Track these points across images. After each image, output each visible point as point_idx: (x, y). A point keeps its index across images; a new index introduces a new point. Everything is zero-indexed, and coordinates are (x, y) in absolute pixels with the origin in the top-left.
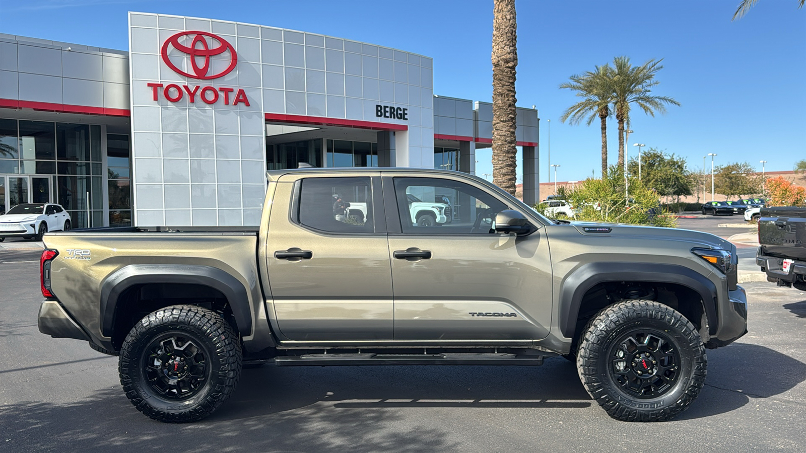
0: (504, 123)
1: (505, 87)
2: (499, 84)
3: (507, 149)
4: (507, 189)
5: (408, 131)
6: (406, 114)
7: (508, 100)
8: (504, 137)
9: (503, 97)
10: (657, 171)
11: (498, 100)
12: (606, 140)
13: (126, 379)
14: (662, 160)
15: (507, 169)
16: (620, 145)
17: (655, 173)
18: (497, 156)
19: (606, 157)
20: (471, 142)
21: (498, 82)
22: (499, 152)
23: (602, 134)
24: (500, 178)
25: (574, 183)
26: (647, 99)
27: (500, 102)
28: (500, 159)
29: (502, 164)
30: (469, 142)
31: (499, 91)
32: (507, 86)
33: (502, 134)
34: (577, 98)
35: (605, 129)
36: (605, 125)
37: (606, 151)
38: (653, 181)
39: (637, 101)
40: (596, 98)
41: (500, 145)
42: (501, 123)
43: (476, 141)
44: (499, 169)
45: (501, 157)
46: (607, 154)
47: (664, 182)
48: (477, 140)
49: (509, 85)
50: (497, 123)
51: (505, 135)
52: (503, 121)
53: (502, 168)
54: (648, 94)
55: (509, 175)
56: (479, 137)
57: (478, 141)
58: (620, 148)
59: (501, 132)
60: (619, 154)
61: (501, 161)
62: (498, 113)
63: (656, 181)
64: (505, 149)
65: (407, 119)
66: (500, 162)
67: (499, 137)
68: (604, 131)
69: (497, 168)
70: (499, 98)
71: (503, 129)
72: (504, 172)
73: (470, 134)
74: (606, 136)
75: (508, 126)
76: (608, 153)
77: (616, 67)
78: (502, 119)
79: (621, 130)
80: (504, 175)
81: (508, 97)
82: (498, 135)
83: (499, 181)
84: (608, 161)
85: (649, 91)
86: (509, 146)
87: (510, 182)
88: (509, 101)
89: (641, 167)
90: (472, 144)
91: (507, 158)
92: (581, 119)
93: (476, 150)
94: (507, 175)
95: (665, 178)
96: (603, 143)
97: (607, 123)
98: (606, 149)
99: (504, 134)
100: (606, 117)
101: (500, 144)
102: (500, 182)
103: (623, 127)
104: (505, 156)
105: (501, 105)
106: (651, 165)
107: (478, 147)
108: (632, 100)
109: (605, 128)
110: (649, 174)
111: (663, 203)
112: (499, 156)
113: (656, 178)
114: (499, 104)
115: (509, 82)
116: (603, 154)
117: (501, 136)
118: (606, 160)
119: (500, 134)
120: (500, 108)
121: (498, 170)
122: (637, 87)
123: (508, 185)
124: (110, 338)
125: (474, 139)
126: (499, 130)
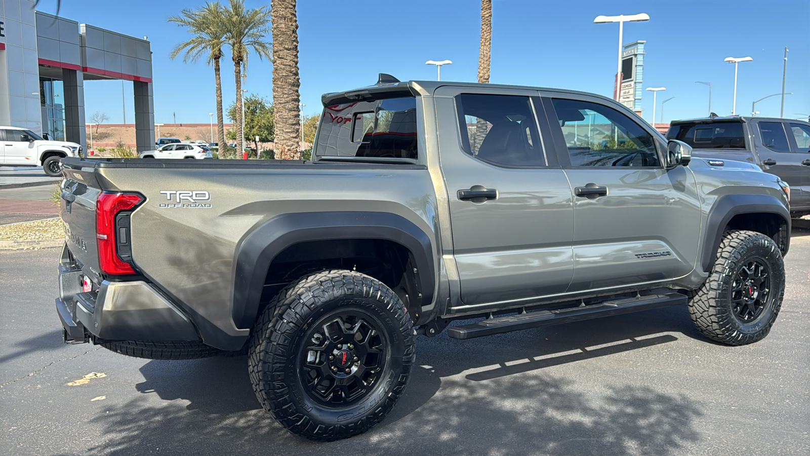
0: (288, 52)
1: (288, 9)
2: (280, 5)
3: (293, 82)
4: (293, 127)
5: (5, 51)
6: (3, 29)
7: (292, 25)
8: (289, 67)
9: (286, 20)
10: (260, 118)
11: (281, 23)
12: (220, 82)
13: (279, 388)
14: (263, 107)
15: (293, 104)
16: (237, 88)
17: (258, 119)
18: (281, 88)
19: (221, 100)
20: (77, 71)
21: (280, 3)
22: (283, 84)
23: (216, 75)
24: (286, 114)
25: (160, 126)
26: (261, 45)
27: (283, 26)
28: (286, 92)
29: (287, 97)
30: (76, 71)
31: (281, 13)
32: (290, 8)
33: (287, 63)
34: (190, 34)
35: (219, 71)
36: (219, 66)
37: (221, 94)
38: (257, 127)
39: (252, 44)
40: (208, 38)
41: (286, 76)
42: (285, 51)
43: (83, 71)
44: (285, 103)
45: (286, 89)
46: (221, 97)
47: (267, 129)
48: (85, 69)
49: (292, 8)
50: (280, 51)
51: (290, 66)
52: (286, 49)
53: (287, 102)
54: (261, 39)
55: (294, 111)
56: (88, 66)
57: (86, 71)
58: (237, 91)
59: (286, 61)
60: (237, 98)
61: (286, 94)
62: (281, 39)
63: (260, 127)
64: (290, 81)
65: (3, 36)
66: (285, 96)
67: (283, 67)
68: (218, 73)
69: (281, 102)
70: (281, 22)
71: (288, 58)
72: (290, 107)
73: (77, 62)
74: (220, 78)
75: (292, 55)
76: (222, 95)
77: (231, 6)
78: (287, 47)
79: (238, 73)
80: (290, 110)
81: (291, 22)
82: (282, 64)
83: (284, 117)
84: (222, 104)
85: (263, 36)
86: (294, 78)
87: (296, 119)
88: (293, 27)
89: (245, 113)
90: (80, 75)
91: (292, 92)
92: (198, 57)
93: (84, 81)
94: (293, 111)
95: (268, 125)
96: (218, 85)
97: (220, 65)
98: (221, 91)
99: (289, 63)
100: (219, 57)
101: (284, 74)
102: (286, 118)
103: (240, 70)
104: (291, 89)
105: (284, 30)
106: (253, 112)
107: (86, 78)
108: (248, 43)
109: (219, 69)
110: (252, 120)
111: (269, 149)
112: (283, 88)
113: (259, 124)
114: (282, 28)
115: (292, 5)
116: (217, 96)
117: (285, 65)
118: (221, 103)
119: (285, 63)
120: (283, 33)
121: (283, 105)
122: (251, 31)
123: (294, 122)
124: (248, 329)
125: (81, 68)
126: (283, 58)
